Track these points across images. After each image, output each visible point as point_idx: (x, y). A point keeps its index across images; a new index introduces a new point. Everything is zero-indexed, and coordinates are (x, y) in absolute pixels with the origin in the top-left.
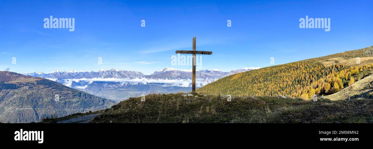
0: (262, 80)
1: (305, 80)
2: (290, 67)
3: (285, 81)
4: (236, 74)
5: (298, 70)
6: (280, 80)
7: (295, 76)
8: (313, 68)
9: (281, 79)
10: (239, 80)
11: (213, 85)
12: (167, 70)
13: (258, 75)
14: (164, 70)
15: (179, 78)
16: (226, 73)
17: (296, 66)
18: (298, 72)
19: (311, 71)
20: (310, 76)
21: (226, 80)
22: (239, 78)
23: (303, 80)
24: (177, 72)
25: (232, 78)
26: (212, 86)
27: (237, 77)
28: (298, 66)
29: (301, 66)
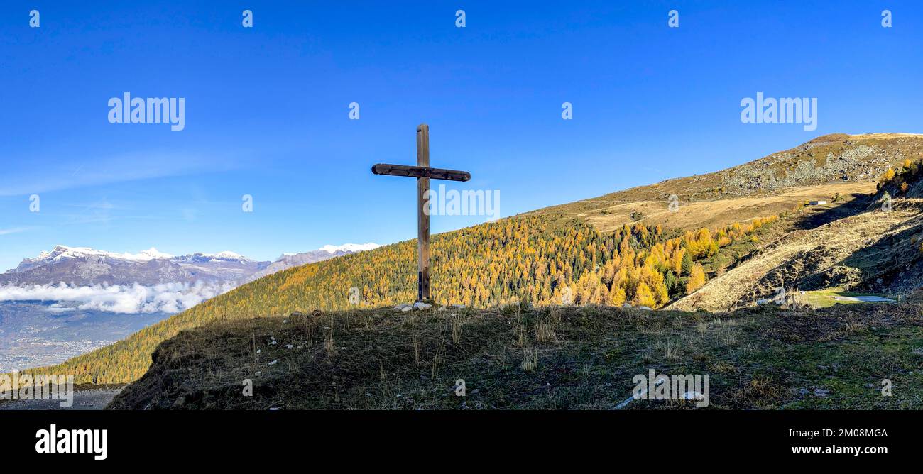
0: (387, 288)
1: (535, 279)
2: (483, 238)
3: (466, 285)
4: (297, 269)
5: (508, 246)
6: (450, 283)
7: (499, 269)
8: (557, 240)
9: (454, 279)
10: (309, 288)
11: (219, 304)
12: (65, 255)
13: (372, 270)
14: (55, 254)
15: (106, 283)
16: (262, 266)
17: (501, 234)
18: (509, 253)
19: (552, 250)
20: (549, 266)
21: (263, 288)
22: (308, 282)
23: (528, 282)
24: (100, 260)
25: (284, 282)
26: (216, 309)
27: (303, 280)
28: (509, 235)
29: (518, 235)
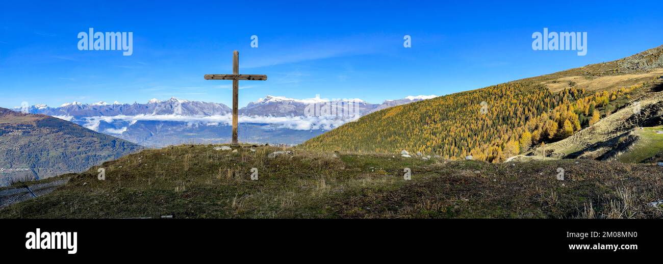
0: (438, 119)
1: (516, 116)
2: (490, 94)
3: (480, 118)
4: (391, 108)
5: (503, 98)
6: (472, 116)
7: (498, 110)
8: (529, 96)
9: (473, 115)
10: (397, 118)
11: (351, 126)
12: (271, 100)
13: (431, 109)
14: (266, 100)
15: (293, 115)
16: (374, 106)
17: (499, 92)
18: (502, 103)
19: (526, 101)
20: (524, 109)
21: (374, 118)
22: (397, 115)
23: (513, 117)
24: (290, 103)
25: (385, 115)
26: (349, 129)
27: (394, 114)
28: (504, 93)
29: (508, 93)
